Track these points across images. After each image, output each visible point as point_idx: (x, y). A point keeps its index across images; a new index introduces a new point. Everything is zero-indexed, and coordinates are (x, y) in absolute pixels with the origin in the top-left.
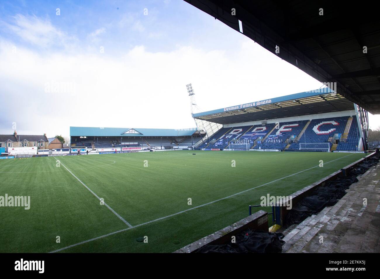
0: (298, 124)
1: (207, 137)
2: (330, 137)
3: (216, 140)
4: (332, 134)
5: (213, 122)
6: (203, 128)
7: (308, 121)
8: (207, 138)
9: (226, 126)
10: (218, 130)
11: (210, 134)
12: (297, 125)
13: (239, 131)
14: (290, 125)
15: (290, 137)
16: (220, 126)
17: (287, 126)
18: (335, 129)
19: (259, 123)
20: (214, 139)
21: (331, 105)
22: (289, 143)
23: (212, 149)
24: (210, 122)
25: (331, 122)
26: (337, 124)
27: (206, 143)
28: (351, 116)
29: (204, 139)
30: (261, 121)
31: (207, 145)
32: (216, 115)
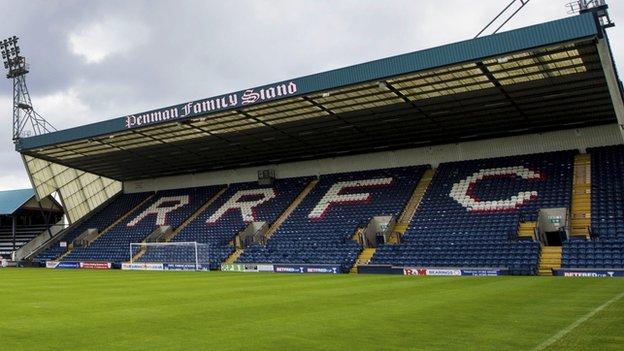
0: (391, 179)
1: (66, 222)
2: (523, 222)
3: (99, 232)
4: (528, 212)
5: (86, 171)
6: (52, 189)
7: (425, 168)
8: (66, 227)
9: (132, 188)
10: (103, 201)
11: (76, 211)
12: (388, 181)
13: (178, 202)
14: (360, 182)
15: (368, 222)
16: (114, 187)
17: (353, 184)
18: (535, 193)
19: (250, 175)
20: (91, 231)
21: (514, 104)
22: (370, 245)
23: (82, 264)
24: (80, 172)
25: (514, 171)
26: (538, 176)
27: (63, 244)
28: (582, 148)
29: (55, 229)
30: (256, 169)
31: (65, 250)
32: (99, 140)
